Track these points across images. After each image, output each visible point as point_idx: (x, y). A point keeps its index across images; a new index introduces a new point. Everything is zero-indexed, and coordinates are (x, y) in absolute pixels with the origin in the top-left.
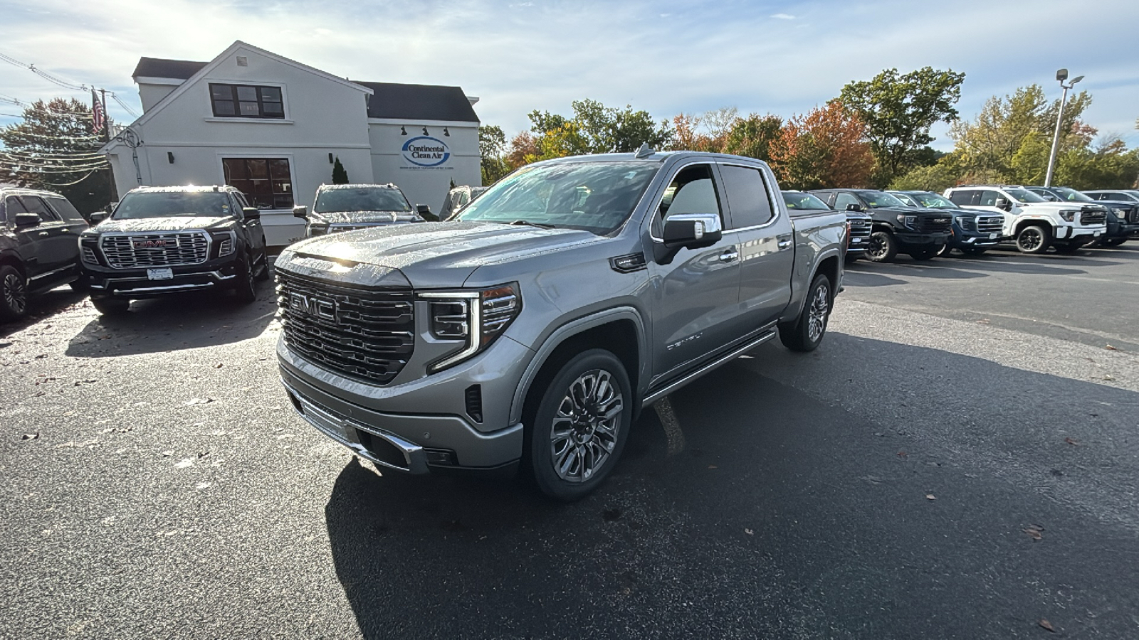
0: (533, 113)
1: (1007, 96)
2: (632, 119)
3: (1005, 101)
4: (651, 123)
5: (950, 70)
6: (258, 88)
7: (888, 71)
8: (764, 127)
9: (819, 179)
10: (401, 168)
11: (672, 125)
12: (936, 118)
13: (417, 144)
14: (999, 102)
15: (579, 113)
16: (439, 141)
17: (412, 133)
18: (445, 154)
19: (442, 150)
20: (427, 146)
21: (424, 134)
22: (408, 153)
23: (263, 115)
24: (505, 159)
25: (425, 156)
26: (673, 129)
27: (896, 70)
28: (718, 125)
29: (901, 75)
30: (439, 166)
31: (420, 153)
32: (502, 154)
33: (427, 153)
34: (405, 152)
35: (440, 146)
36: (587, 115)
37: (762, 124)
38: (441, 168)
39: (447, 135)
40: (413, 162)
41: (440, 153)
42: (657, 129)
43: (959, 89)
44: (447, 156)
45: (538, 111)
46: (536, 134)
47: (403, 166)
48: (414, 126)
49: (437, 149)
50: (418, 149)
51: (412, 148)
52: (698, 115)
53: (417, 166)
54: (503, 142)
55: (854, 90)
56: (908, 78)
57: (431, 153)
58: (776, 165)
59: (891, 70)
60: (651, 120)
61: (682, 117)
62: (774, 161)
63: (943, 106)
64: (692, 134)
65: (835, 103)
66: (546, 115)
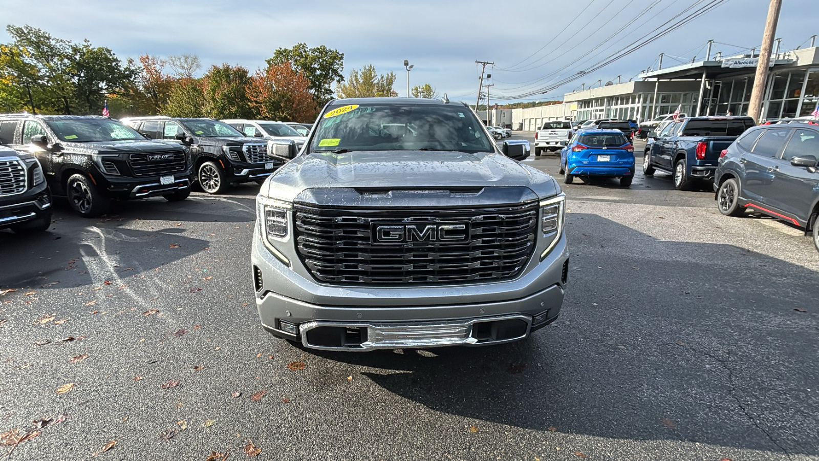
1: (360, 70)
2: (92, 53)
3: (360, 73)
4: (116, 60)
5: (336, 51)
7: (301, 44)
8: (236, 74)
9: (287, 115)
11: (138, 64)
12: (333, 79)
14: (357, 73)
15: (18, 39)
26: (139, 68)
27: (306, 44)
28: (183, 68)
29: (309, 48)
36: (31, 43)
37: (235, 72)
42: (123, 65)
43: (342, 62)
52: (163, 58)
55: (283, 54)
56: (314, 51)
58: (255, 104)
59: (303, 44)
60: (115, 57)
61: (148, 58)
62: (253, 101)
63: (335, 72)
64: (160, 73)
65: (271, 62)
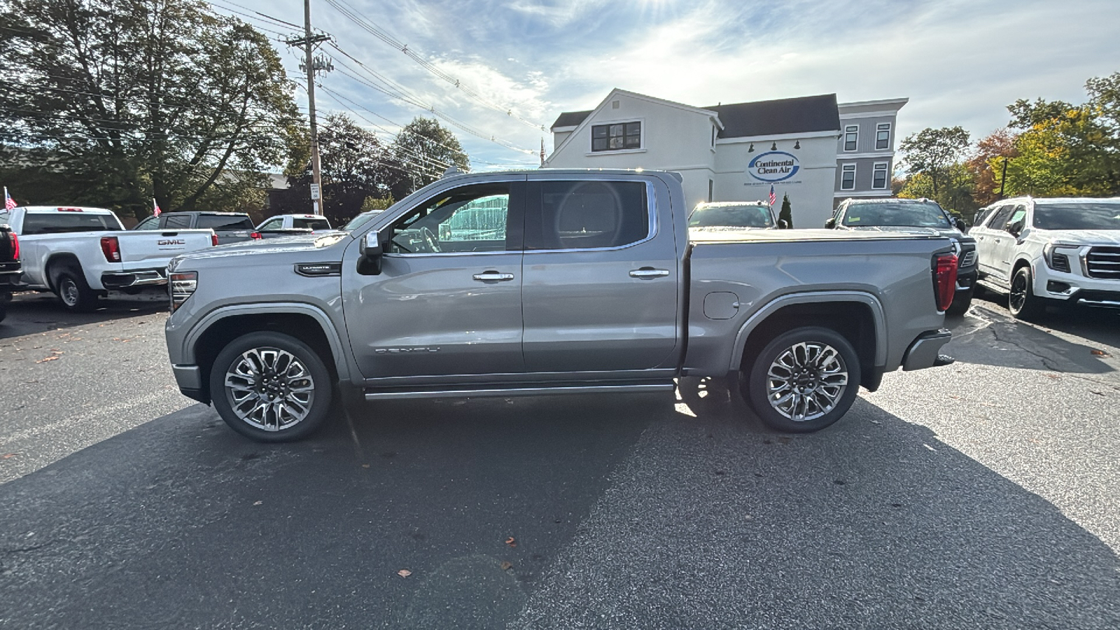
0: (1014, 104)
6: (625, 125)
10: (745, 184)
13: (764, 160)
16: (787, 154)
17: (758, 150)
18: (794, 167)
19: (791, 163)
20: (774, 161)
21: (772, 149)
22: (754, 170)
23: (626, 146)
24: (966, 165)
25: (771, 171)
30: (787, 180)
31: (767, 168)
32: (962, 160)
33: (773, 168)
34: (751, 169)
35: (790, 159)
38: (789, 182)
39: (797, 147)
40: (759, 179)
41: (788, 167)
44: (796, 169)
45: (1024, 100)
46: (1017, 130)
47: (747, 182)
48: (762, 142)
49: (785, 163)
50: (764, 165)
51: (759, 164)
53: (761, 182)
54: (966, 144)
57: (779, 168)
66: (1038, 104)
